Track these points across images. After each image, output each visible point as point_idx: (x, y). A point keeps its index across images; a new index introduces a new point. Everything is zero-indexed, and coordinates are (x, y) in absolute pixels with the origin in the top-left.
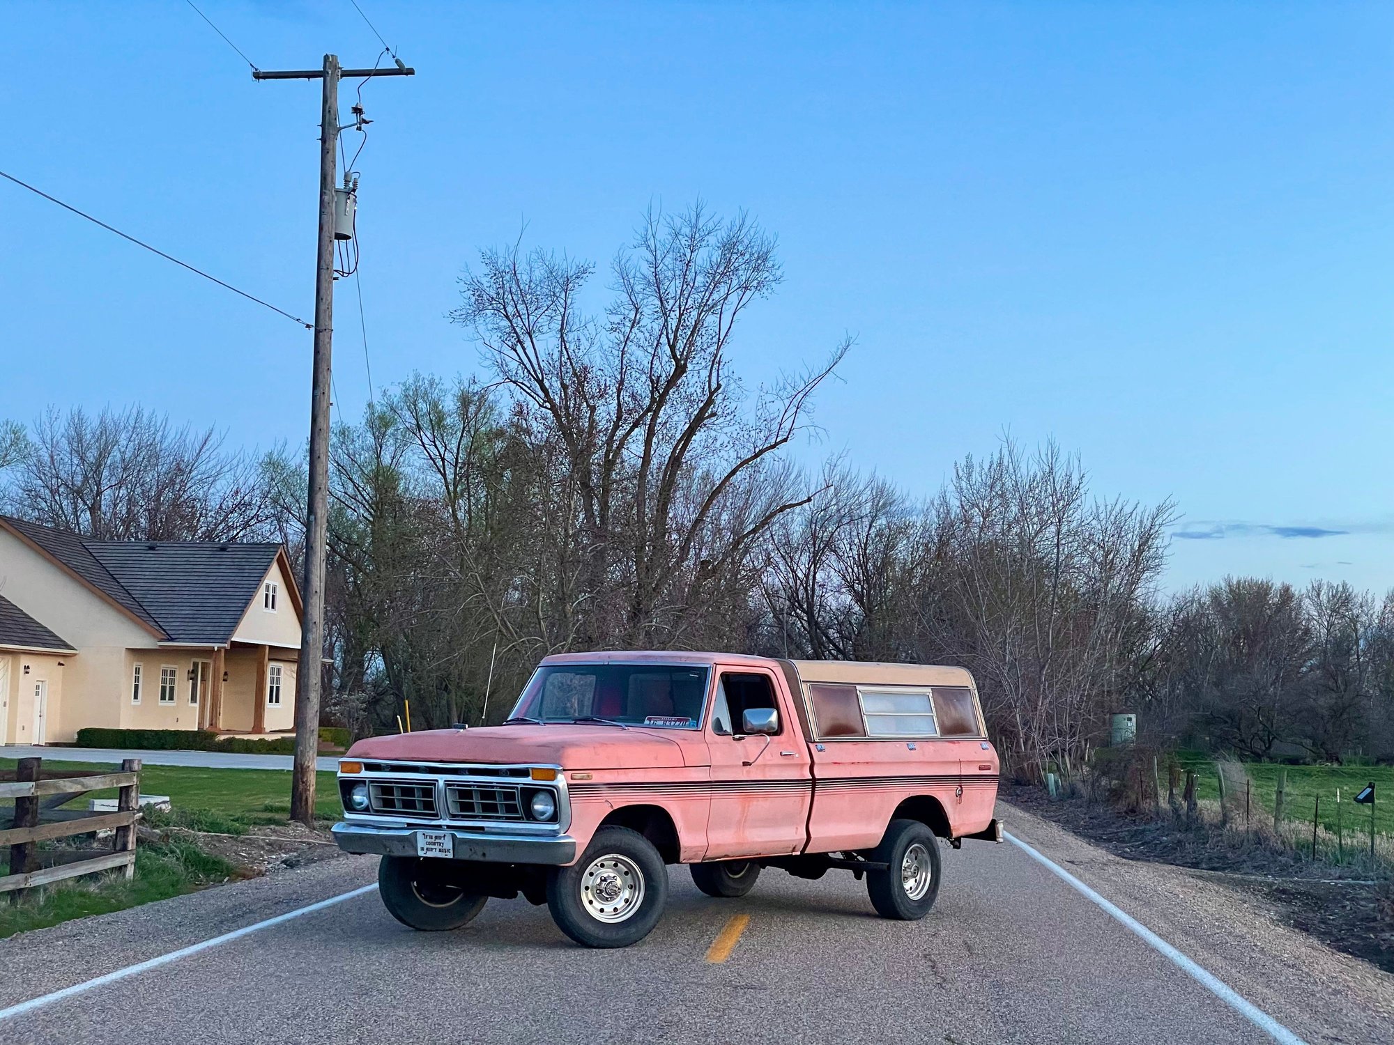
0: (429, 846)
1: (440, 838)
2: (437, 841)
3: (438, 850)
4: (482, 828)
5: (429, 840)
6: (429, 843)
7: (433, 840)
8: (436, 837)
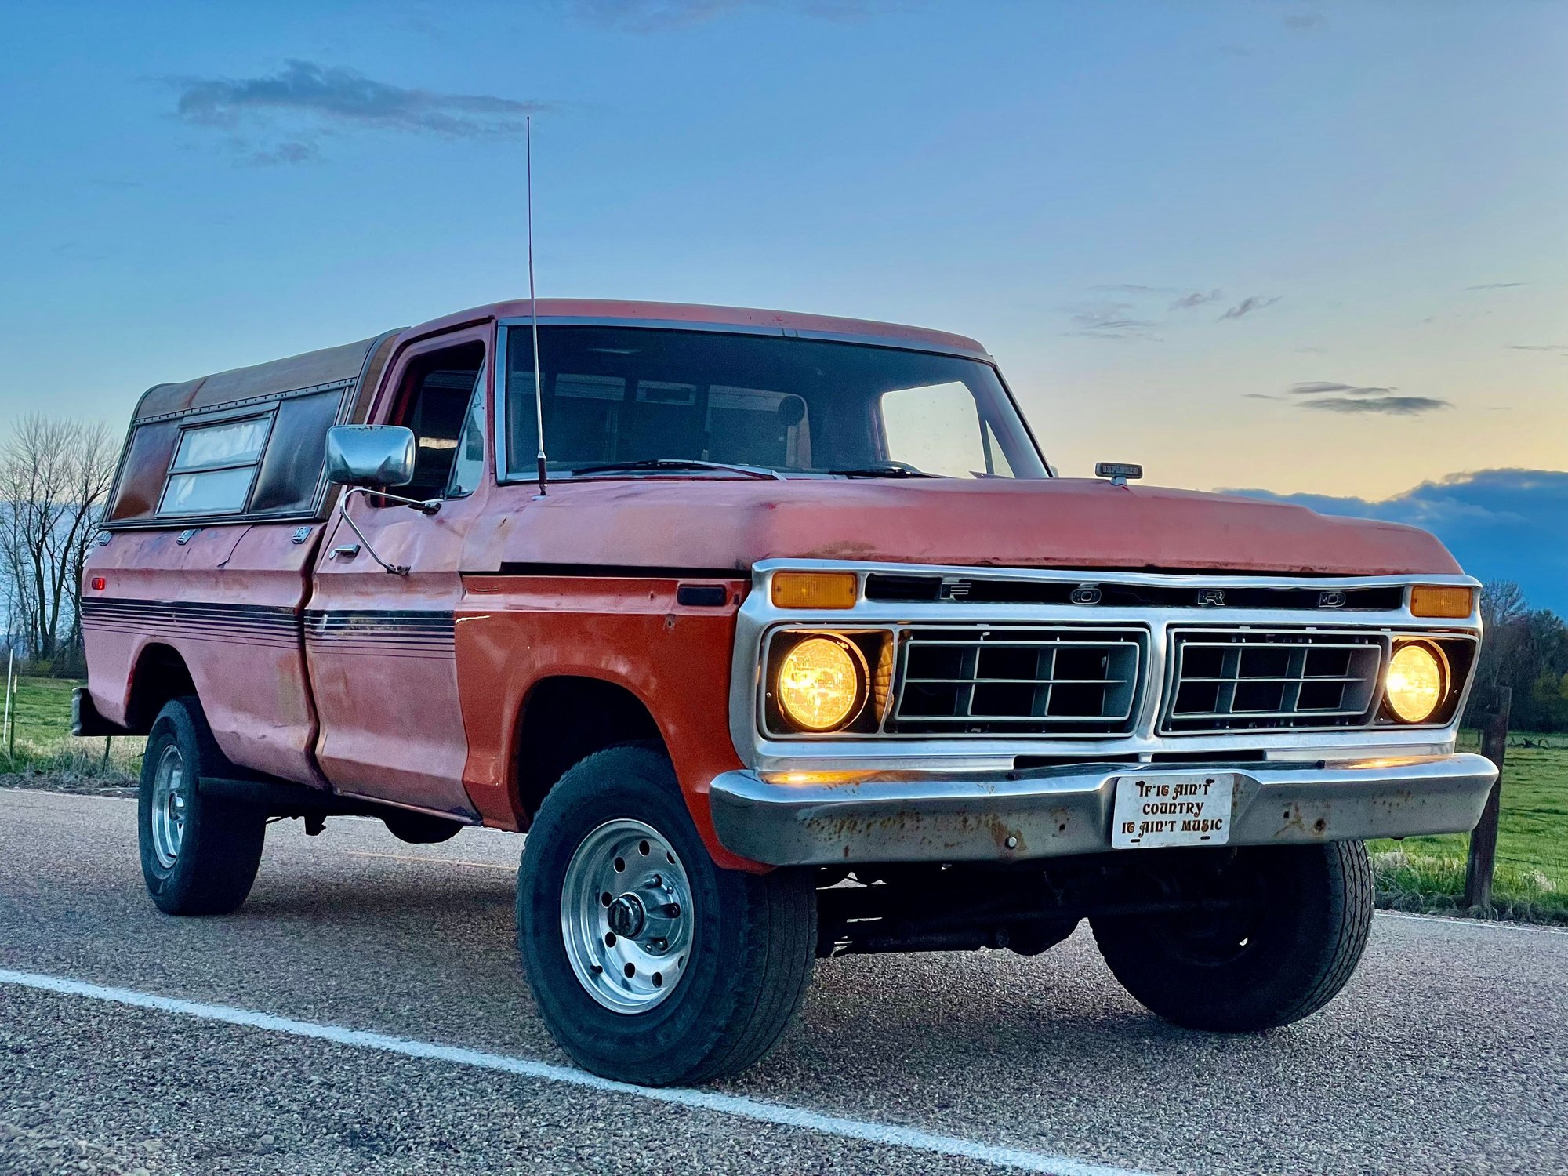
0: (1150, 818)
1: (1193, 789)
2: (1181, 799)
3: (1179, 826)
4: (1259, 754)
5: (1153, 798)
6: (1155, 809)
7: (1168, 799)
8: (1179, 789)
